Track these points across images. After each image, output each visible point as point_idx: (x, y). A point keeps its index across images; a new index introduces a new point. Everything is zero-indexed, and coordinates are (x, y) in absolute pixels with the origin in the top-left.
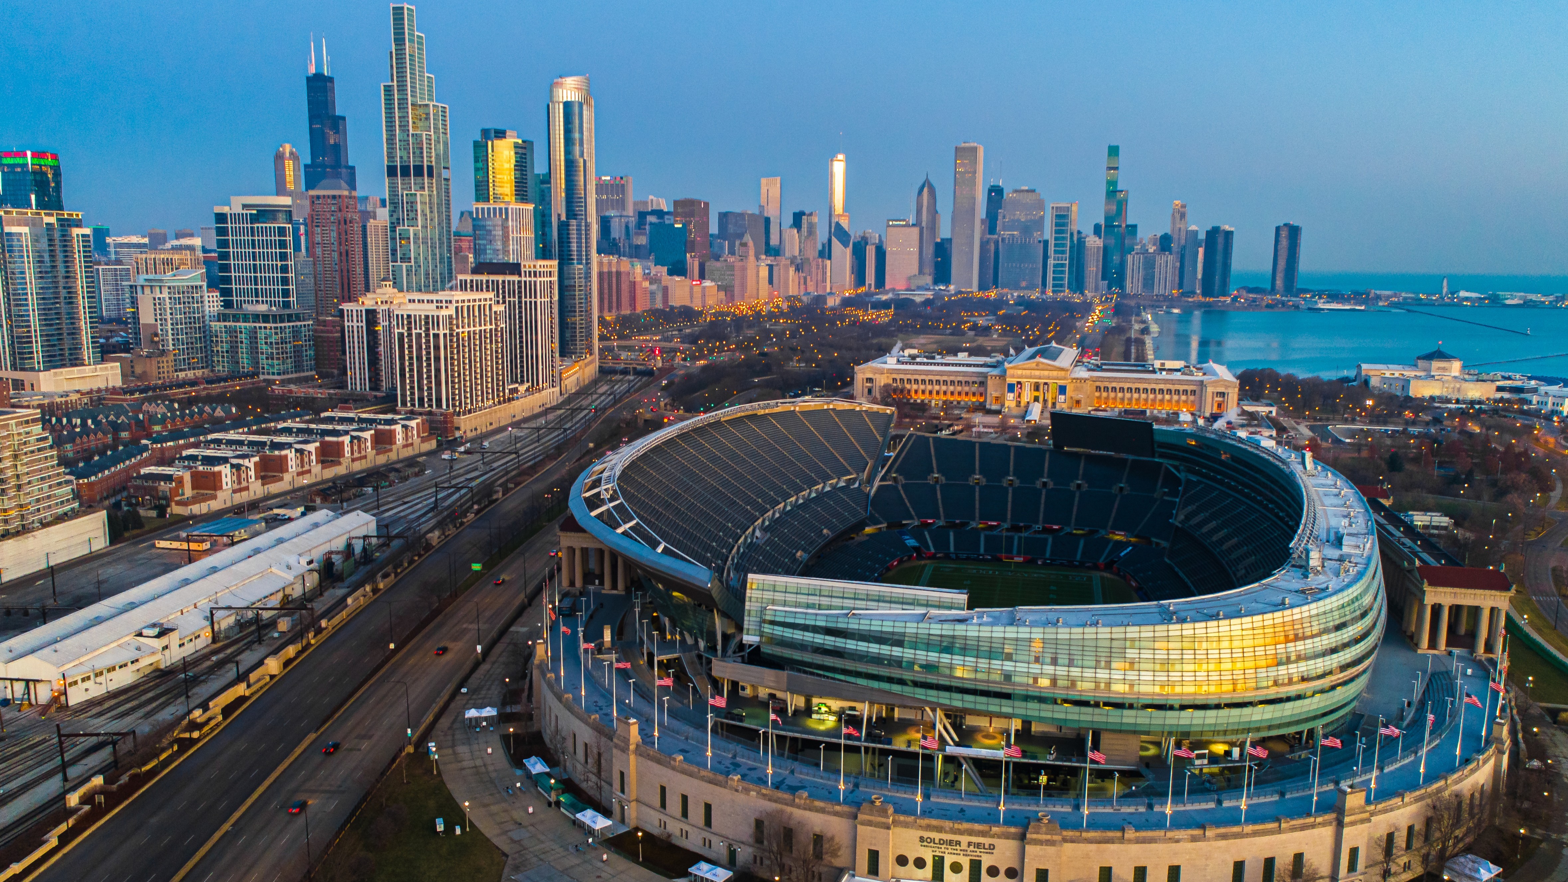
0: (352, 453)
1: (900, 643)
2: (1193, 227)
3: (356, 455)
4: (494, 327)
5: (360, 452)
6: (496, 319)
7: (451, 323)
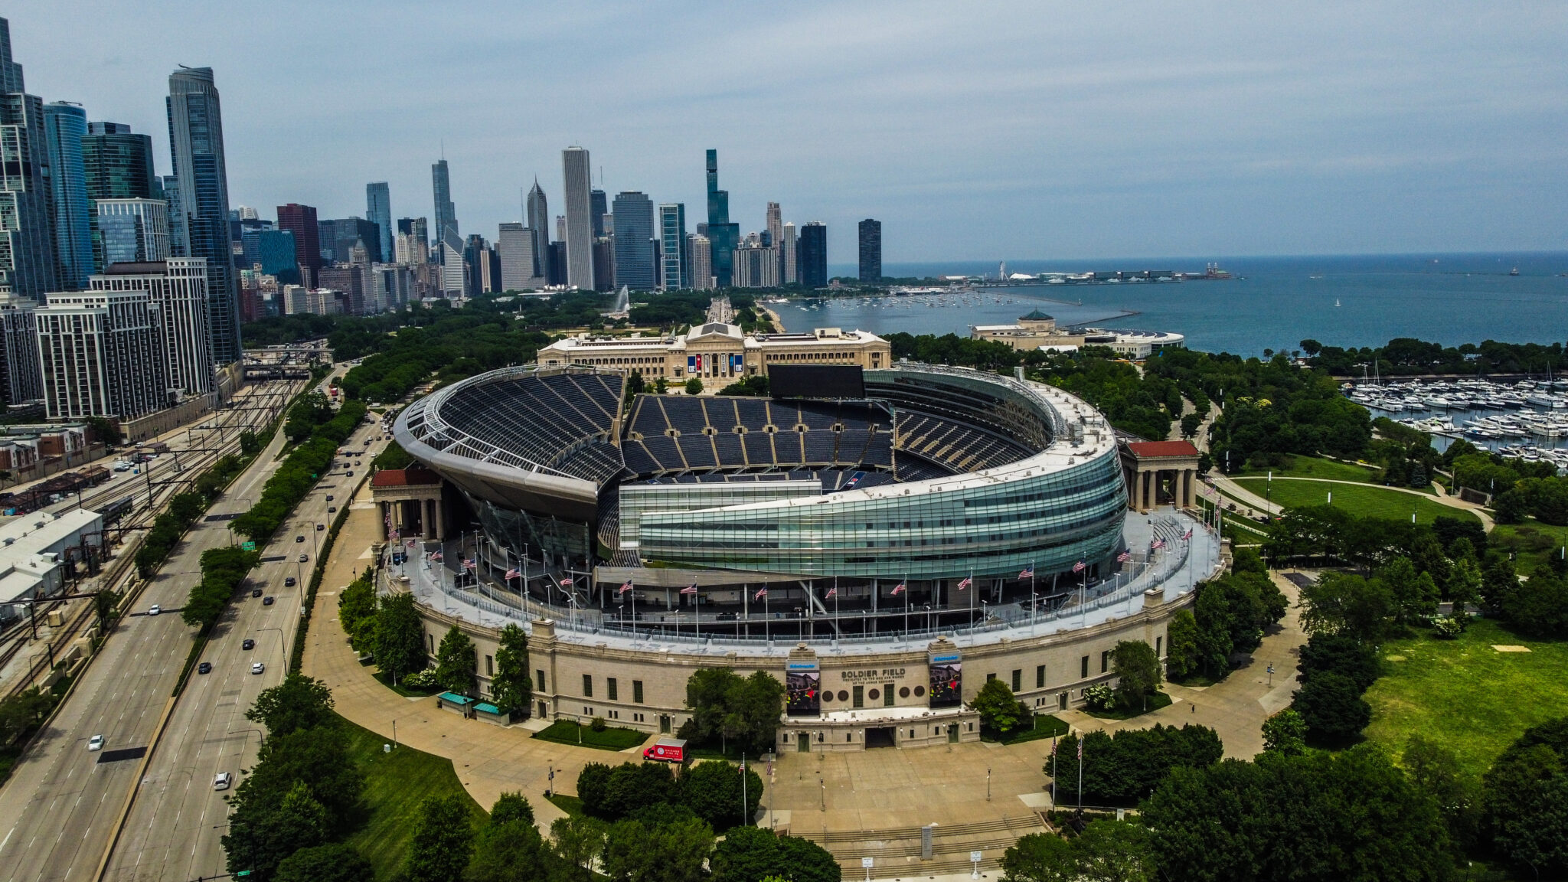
0: (20, 464)
1: (774, 527)
2: (789, 224)
3: (24, 465)
4: (149, 326)
5: (28, 462)
6: (151, 318)
7: (105, 322)
